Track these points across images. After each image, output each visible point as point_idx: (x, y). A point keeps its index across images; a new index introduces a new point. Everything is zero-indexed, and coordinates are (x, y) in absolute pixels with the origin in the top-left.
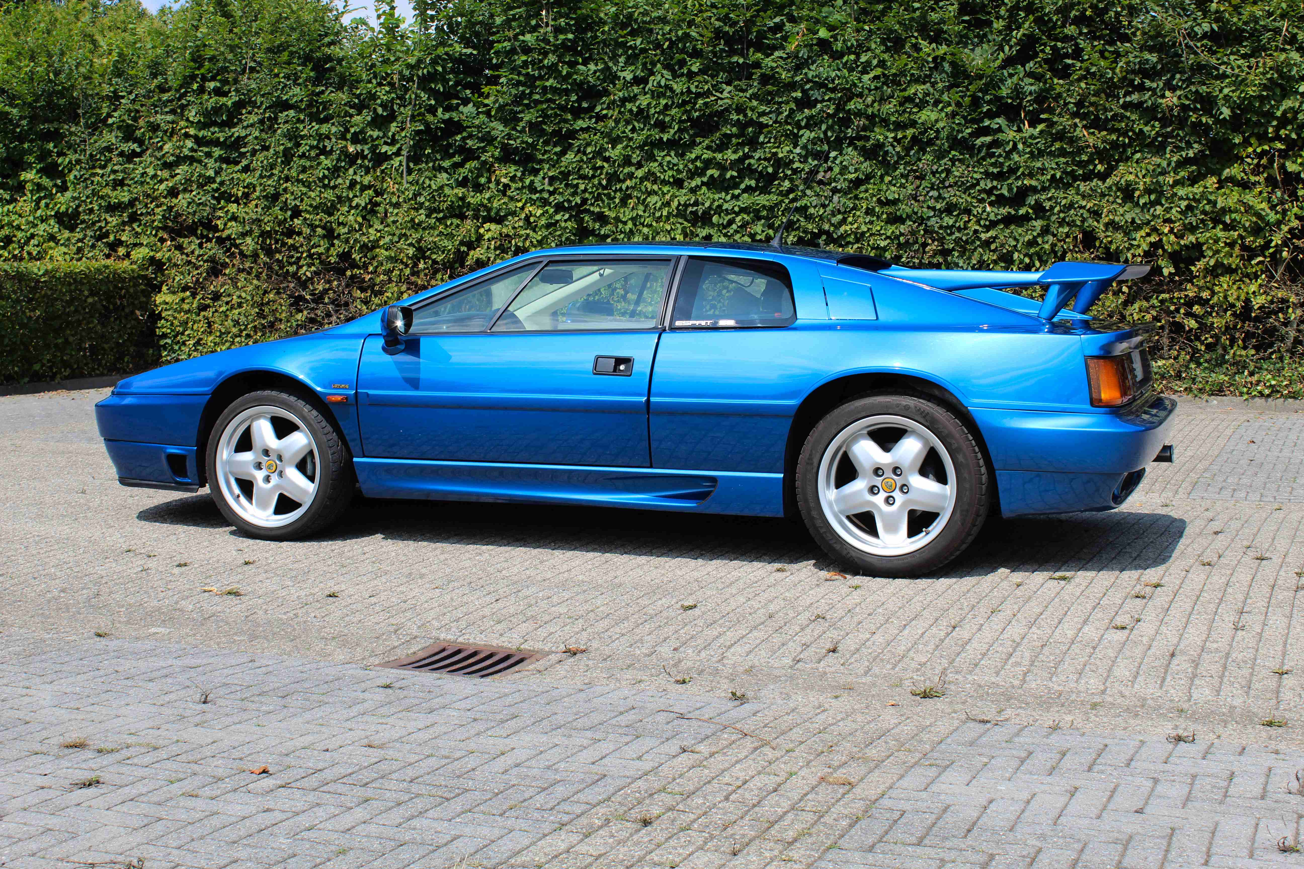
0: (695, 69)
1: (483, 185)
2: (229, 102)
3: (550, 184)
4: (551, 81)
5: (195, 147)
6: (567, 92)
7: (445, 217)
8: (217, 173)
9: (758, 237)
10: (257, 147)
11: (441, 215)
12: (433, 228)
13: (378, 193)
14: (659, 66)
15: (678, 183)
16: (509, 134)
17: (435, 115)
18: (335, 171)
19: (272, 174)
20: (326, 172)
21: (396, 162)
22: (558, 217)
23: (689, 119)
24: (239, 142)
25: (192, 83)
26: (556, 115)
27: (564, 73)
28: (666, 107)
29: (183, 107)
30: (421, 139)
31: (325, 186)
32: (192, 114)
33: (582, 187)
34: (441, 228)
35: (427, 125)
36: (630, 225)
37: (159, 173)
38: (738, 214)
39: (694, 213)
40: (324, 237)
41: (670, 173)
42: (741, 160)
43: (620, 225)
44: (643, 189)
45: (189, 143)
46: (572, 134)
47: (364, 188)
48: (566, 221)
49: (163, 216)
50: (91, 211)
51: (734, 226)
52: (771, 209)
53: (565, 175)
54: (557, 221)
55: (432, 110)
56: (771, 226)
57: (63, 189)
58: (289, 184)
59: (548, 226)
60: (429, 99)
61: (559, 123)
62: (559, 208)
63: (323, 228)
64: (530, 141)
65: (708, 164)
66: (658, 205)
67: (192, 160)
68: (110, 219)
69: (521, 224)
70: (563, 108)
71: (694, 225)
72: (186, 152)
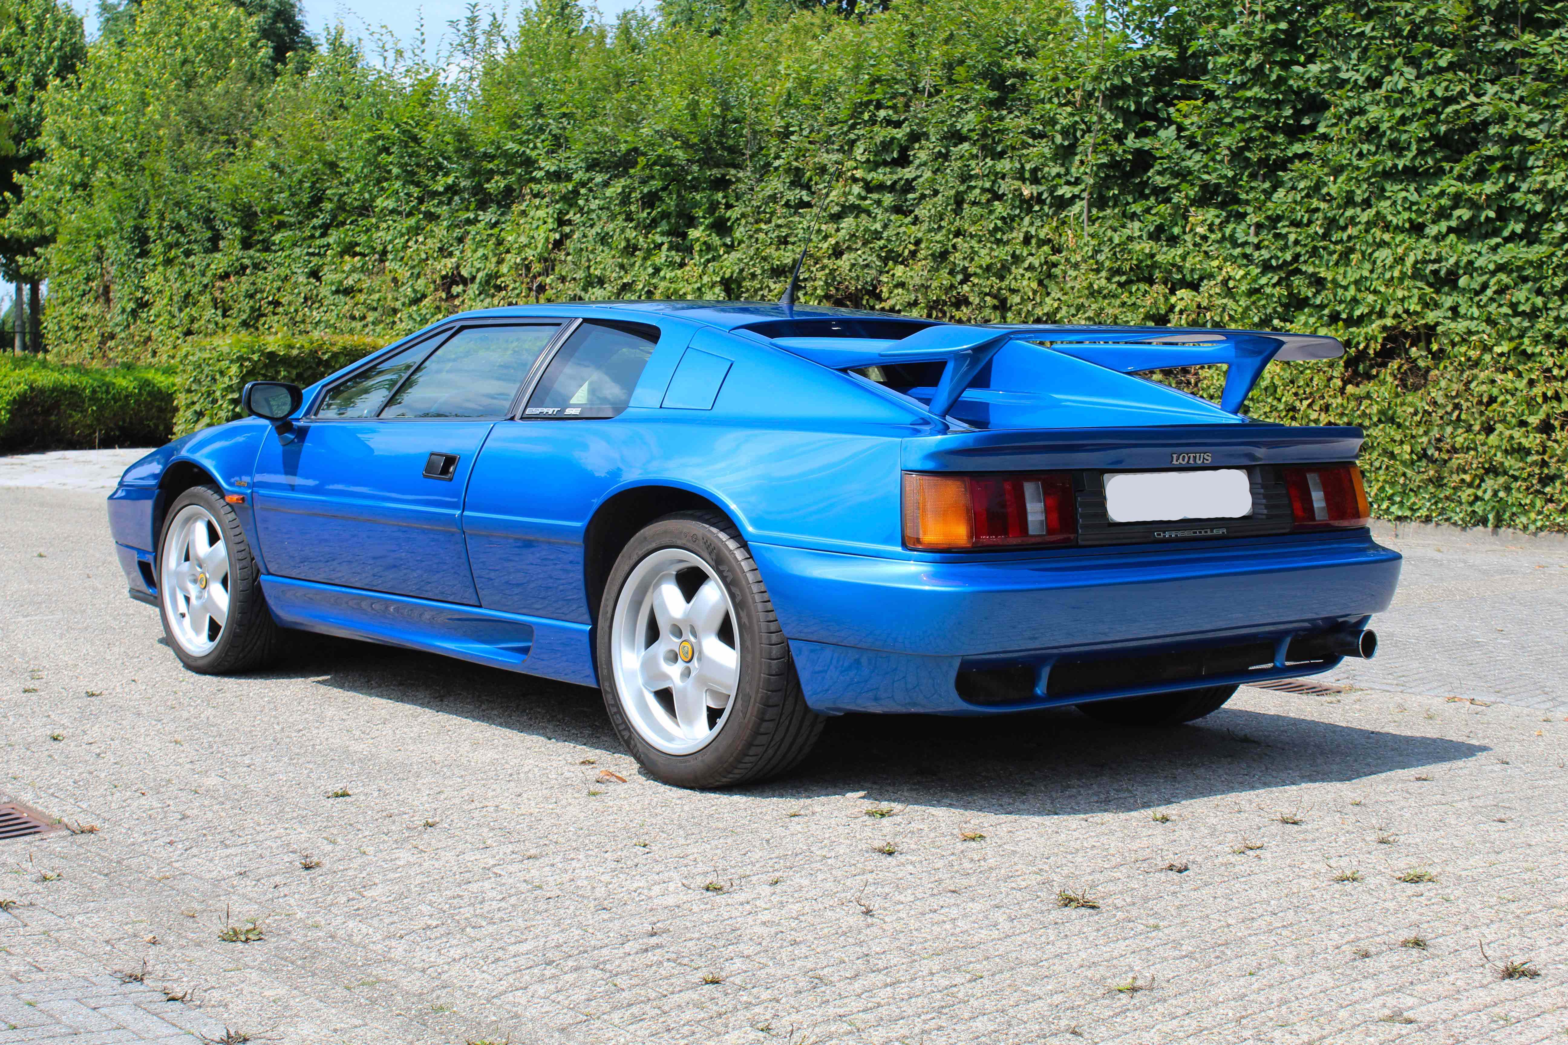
0: (1443, 63)
1: (1178, 237)
2: (900, 134)
3: (1257, 234)
4: (1256, 89)
5: (863, 194)
6: (1278, 104)
7: (1129, 282)
8: (885, 226)
9: (1521, 308)
10: (927, 192)
11: (1123, 279)
12: (1115, 296)
13: (1057, 250)
14: (1399, 60)
15: (1417, 229)
16: (1206, 166)
17: (1121, 143)
18: (1008, 222)
19: (940, 228)
20: (999, 223)
21: (1076, 208)
22: (1263, 281)
23: (1433, 137)
24: (909, 186)
25: (862, 113)
26: (1262, 137)
27: (1274, 77)
28: (1403, 120)
29: (852, 143)
30: (1107, 176)
31: (998, 242)
32: (859, 151)
33: (1292, 238)
34: (1125, 297)
35: (1113, 155)
36: (1352, 290)
37: (824, 227)
38: (1493, 273)
39: (1435, 273)
40: (995, 308)
41: (1406, 215)
42: (1500, 195)
43: (1340, 291)
44: (1370, 238)
45: (857, 189)
46: (1283, 164)
47: (1042, 243)
48: (1274, 286)
49: (826, 282)
50: (753, 276)
51: (1489, 292)
52: (1539, 265)
53: (1275, 220)
54: (1262, 287)
55: (1120, 137)
56: (1539, 292)
57: (730, 248)
58: (959, 240)
59: (1251, 292)
60: (1115, 121)
61: (1266, 147)
62: (1266, 267)
63: (995, 297)
64: (1230, 174)
65: (1458, 200)
66: (1388, 262)
67: (857, 210)
68: (773, 286)
69: (1218, 290)
70: (1272, 128)
71: (1438, 291)
72: (852, 199)
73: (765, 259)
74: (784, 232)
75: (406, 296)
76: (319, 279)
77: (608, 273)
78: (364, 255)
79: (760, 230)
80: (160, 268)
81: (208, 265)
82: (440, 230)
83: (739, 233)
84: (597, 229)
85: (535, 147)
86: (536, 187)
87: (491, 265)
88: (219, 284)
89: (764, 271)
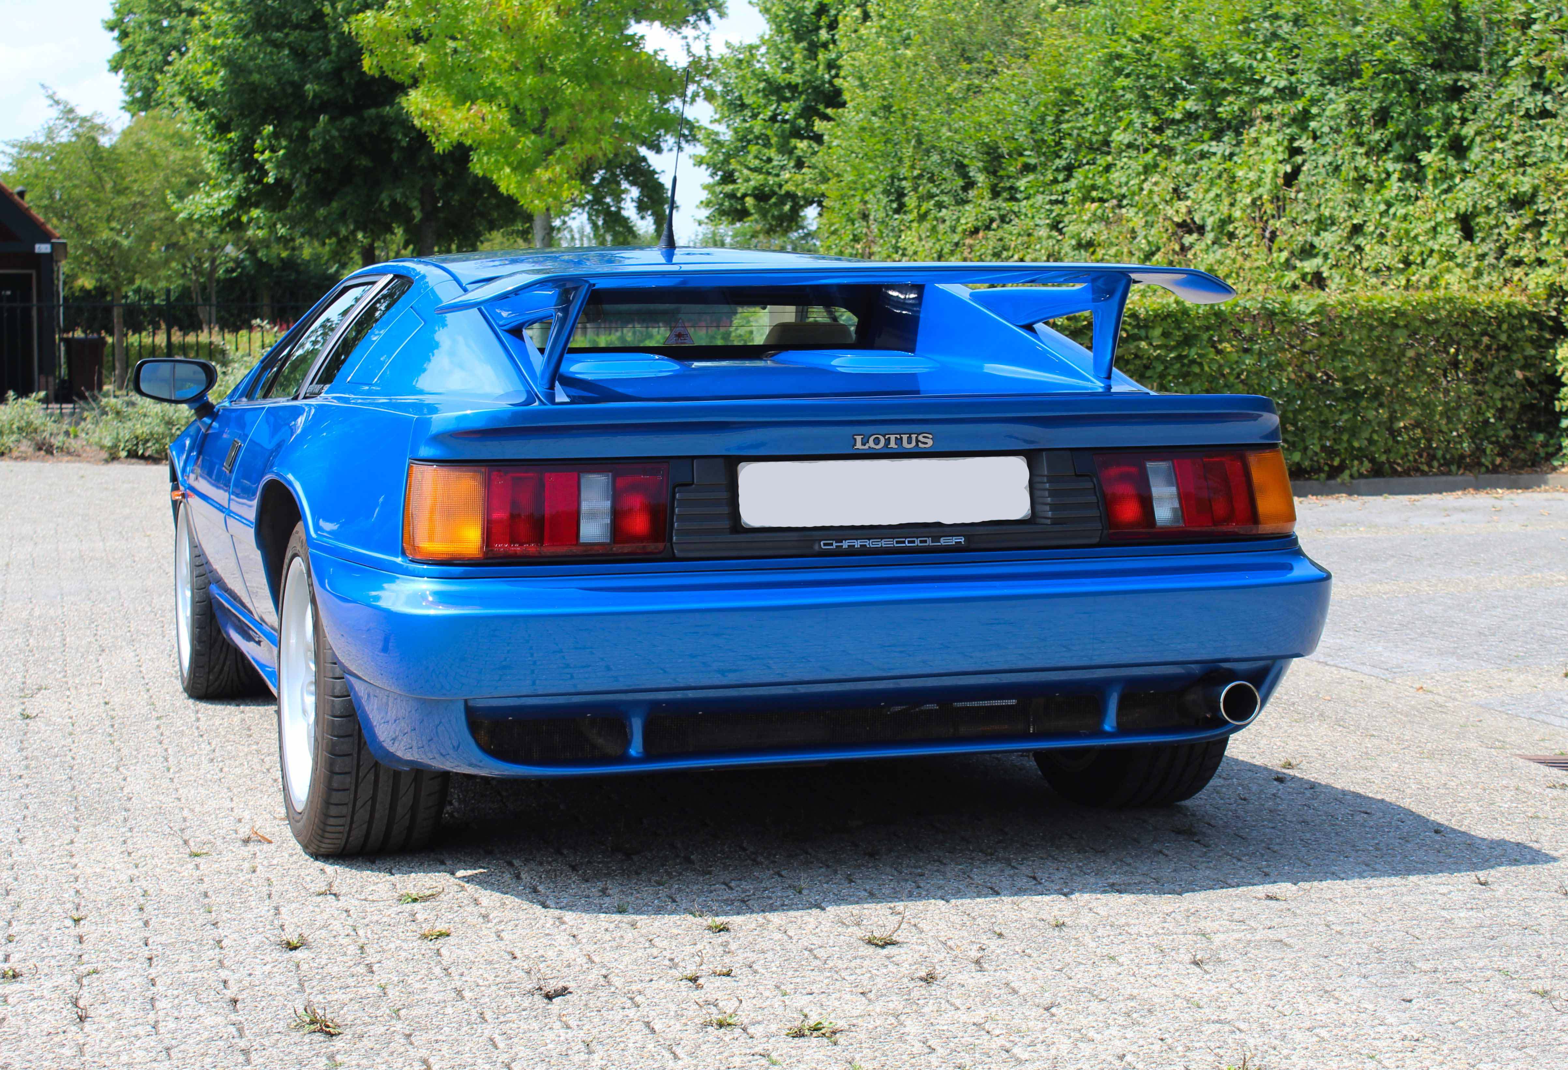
50: (1488, 209)
57: (1466, 174)
73: (1501, 187)
74: (1522, 150)
75: (1140, 249)
76: (1060, 231)
77: (1336, 213)
78: (1102, 200)
79: (1495, 150)
80: (915, 225)
81: (958, 219)
82: (1177, 165)
83: (1475, 154)
84: (1328, 158)
85: (1264, 58)
86: (1265, 108)
87: (1224, 208)
88: (968, 241)
89: (1500, 203)
